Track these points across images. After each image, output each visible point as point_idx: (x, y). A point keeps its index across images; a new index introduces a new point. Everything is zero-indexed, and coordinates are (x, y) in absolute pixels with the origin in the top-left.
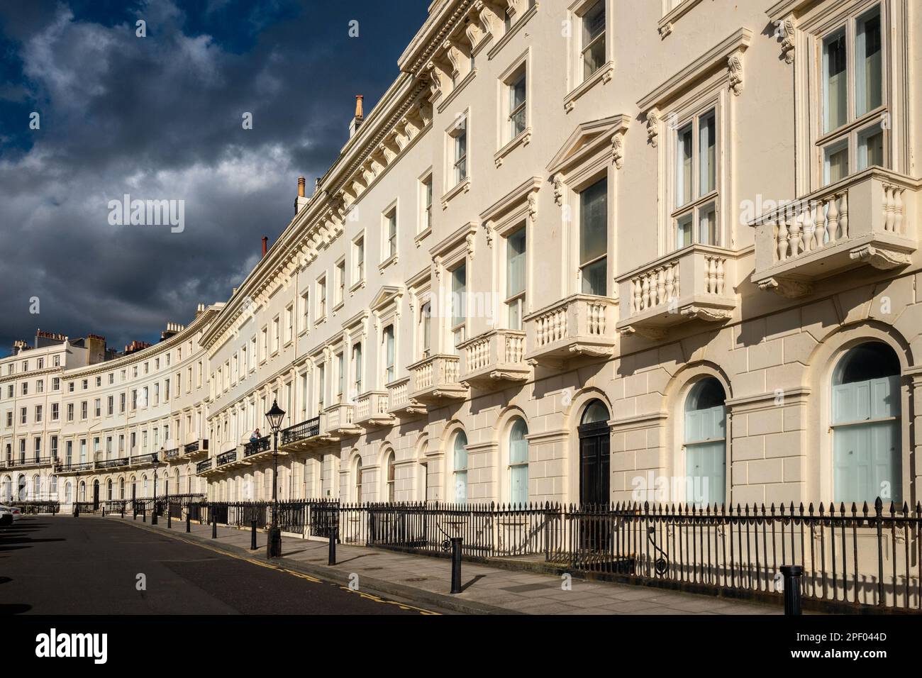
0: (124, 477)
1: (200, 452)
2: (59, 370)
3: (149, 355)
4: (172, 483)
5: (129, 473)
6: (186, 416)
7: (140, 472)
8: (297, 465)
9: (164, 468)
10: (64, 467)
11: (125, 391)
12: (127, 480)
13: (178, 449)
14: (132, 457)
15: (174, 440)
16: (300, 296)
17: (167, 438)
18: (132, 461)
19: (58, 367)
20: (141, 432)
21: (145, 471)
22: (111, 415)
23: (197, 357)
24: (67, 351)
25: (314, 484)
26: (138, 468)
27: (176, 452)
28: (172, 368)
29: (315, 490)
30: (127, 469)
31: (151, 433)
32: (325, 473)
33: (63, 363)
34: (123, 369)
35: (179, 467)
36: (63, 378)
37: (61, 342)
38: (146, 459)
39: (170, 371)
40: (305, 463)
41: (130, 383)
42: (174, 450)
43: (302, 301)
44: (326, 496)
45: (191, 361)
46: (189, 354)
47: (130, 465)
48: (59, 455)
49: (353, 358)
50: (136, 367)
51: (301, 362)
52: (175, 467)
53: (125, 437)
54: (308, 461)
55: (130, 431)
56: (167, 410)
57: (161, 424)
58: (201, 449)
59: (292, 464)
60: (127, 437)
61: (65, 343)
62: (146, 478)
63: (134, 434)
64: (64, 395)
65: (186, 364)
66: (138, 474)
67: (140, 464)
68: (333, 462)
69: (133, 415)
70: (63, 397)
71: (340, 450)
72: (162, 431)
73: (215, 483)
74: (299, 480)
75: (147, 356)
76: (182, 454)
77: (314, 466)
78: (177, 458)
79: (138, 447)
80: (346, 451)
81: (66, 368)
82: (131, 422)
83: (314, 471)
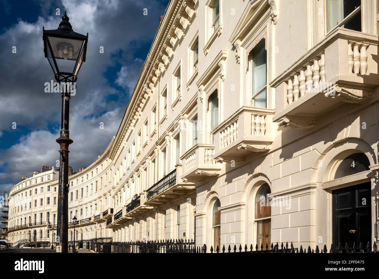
0: (77, 230)
1: (109, 215)
2: (50, 182)
3: (88, 170)
4: (99, 232)
5: (80, 228)
6: (104, 198)
7: (84, 227)
8: (160, 216)
9: (95, 225)
10: (52, 226)
11: (78, 189)
12: (79, 231)
13: (100, 215)
14: (80, 220)
15: (99, 211)
16: (161, 95)
17: (96, 210)
18: (80, 222)
19: (50, 181)
20: (85, 208)
21: (86, 227)
22: (72, 201)
23: (109, 167)
24: (53, 173)
25: (172, 228)
26: (83, 226)
27: (99, 216)
28: (98, 175)
29: (173, 232)
30: (78, 226)
31: (89, 208)
32: (181, 219)
33: (51, 179)
34: (77, 179)
35: (101, 224)
36: (52, 186)
37: (51, 169)
38: (87, 220)
39: (98, 177)
40: (165, 213)
41: (80, 185)
42: (98, 215)
43: (162, 99)
44: (182, 237)
45: (107, 170)
46: (106, 166)
47: (79, 224)
48: (50, 221)
49: (208, 110)
50: (83, 177)
51: (162, 141)
52: (100, 224)
53: (78, 211)
54: (168, 211)
55: (80, 208)
56: (96, 196)
57: (93, 203)
58: (109, 213)
59: (156, 215)
60: (79, 211)
61: (52, 170)
62: (87, 230)
63: (82, 209)
64: (52, 193)
65: (104, 172)
66: (84, 228)
67: (84, 224)
68: (188, 209)
69: (81, 200)
70: (52, 194)
71: (196, 196)
72: (94, 206)
73: (116, 231)
74: (161, 226)
75: (87, 171)
76: (101, 217)
77: (172, 215)
78: (100, 220)
79: (83, 215)
80: (202, 196)
81: (53, 181)
82: (80, 203)
83: (172, 218)
